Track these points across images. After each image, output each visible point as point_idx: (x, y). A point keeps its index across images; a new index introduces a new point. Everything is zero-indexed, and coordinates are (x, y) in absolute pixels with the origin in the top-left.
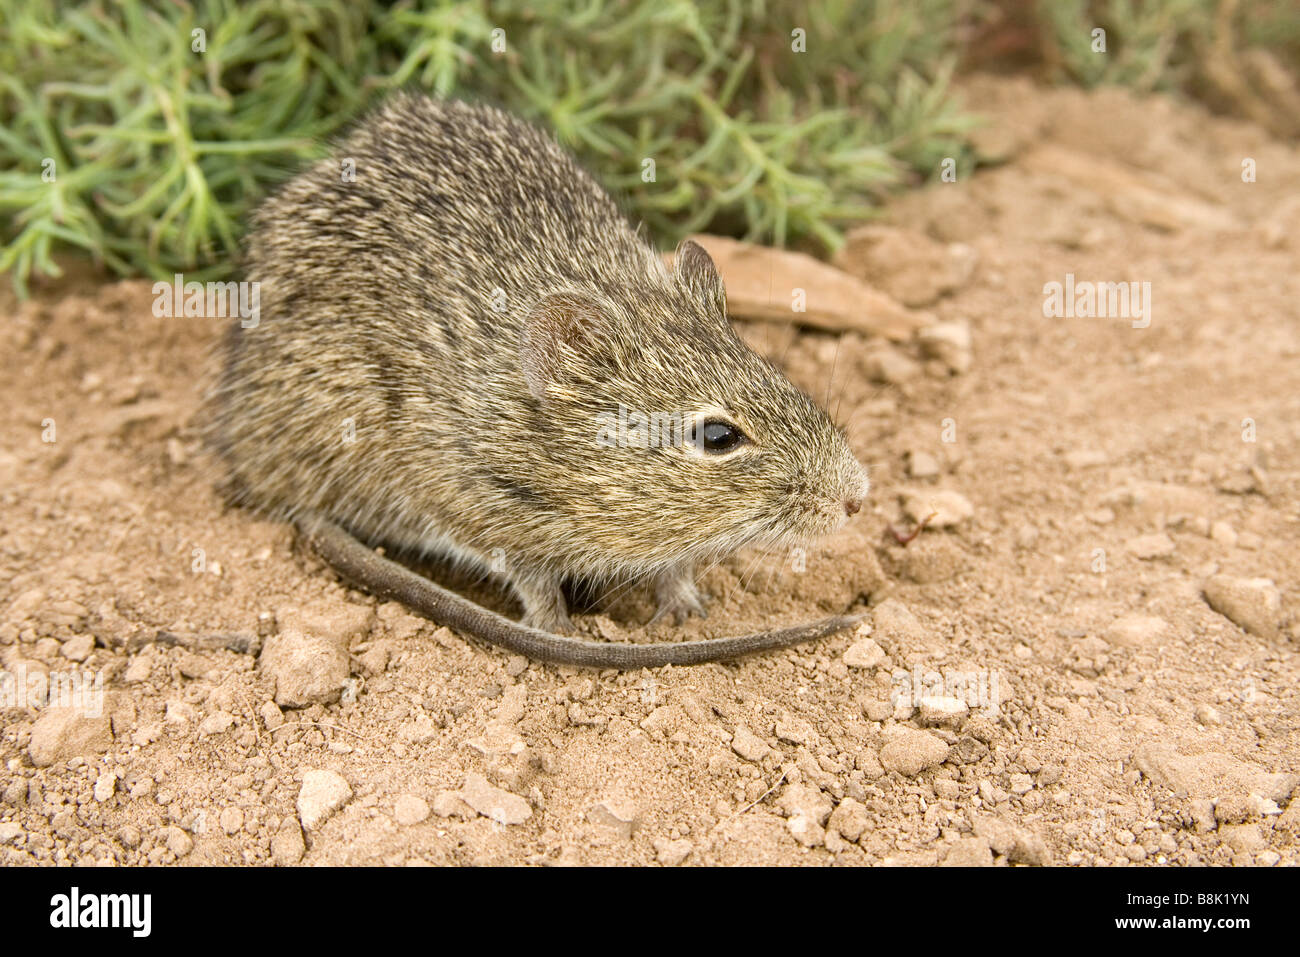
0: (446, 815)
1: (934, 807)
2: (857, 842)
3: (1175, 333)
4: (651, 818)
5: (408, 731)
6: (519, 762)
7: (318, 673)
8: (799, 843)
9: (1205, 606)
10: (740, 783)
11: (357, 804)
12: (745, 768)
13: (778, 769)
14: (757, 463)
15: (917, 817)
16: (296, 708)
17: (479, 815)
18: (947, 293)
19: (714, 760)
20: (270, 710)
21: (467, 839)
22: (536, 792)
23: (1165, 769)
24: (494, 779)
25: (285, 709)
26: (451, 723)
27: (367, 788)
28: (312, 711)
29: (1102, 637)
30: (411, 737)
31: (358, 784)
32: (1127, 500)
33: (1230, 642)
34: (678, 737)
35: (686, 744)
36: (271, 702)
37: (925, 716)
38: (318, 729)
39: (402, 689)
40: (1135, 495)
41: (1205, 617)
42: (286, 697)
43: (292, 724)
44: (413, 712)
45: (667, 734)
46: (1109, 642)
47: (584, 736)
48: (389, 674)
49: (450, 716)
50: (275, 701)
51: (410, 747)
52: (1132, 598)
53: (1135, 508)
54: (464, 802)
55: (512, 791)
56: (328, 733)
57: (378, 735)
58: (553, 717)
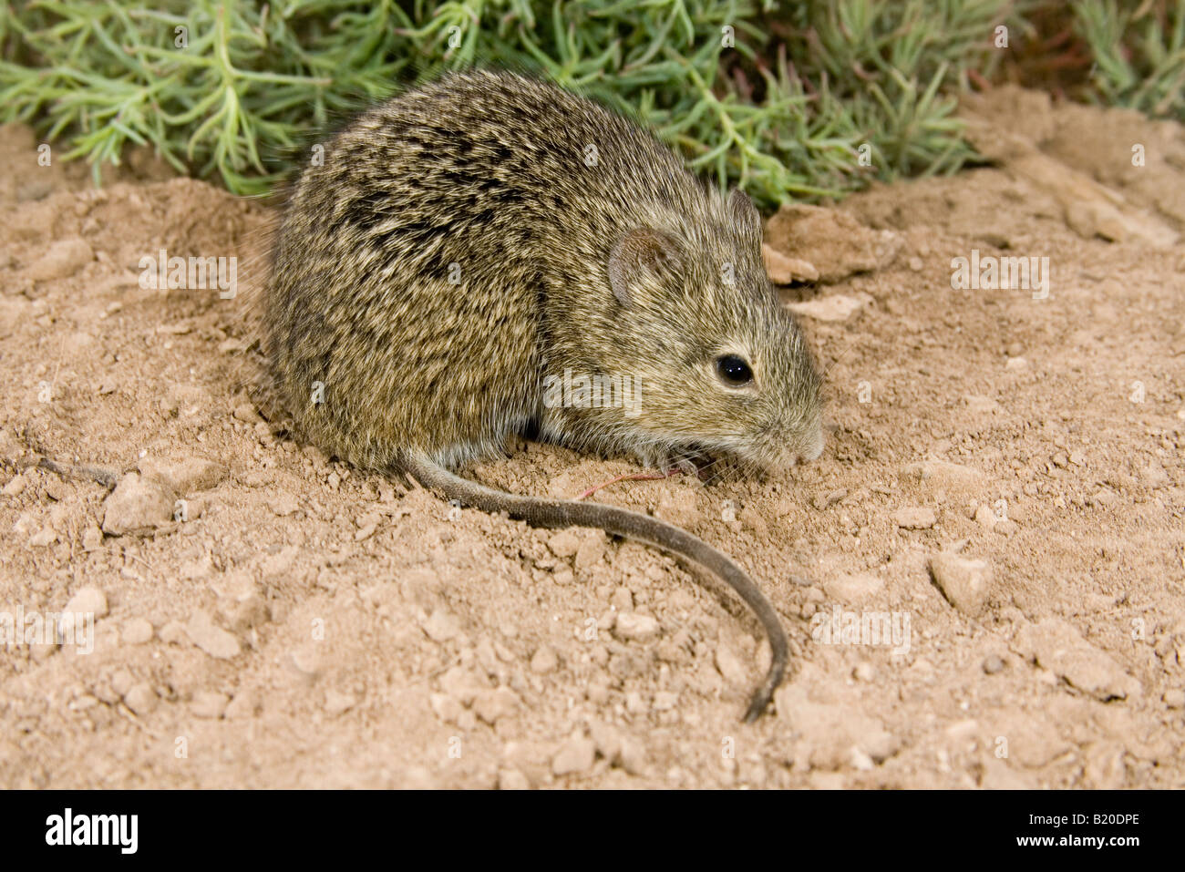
0: (167, 640)
1: (579, 708)
2: (492, 725)
3: (1051, 332)
4: (333, 674)
5: (189, 569)
6: (241, 608)
7: (133, 510)
8: (437, 716)
9: (927, 577)
10: (418, 658)
11: (109, 620)
12: (426, 645)
13: (457, 652)
14: (753, 404)
15: (559, 714)
16: (115, 536)
17: (195, 646)
18: (859, 273)
19: (400, 635)
20: (92, 534)
21: (175, 664)
22: (254, 636)
23: (791, 713)
24: (219, 618)
25: (107, 536)
26: (228, 569)
27: (121, 609)
28: (124, 541)
29: (823, 590)
30: (188, 575)
31: (117, 605)
32: (918, 474)
33: (929, 612)
34: (383, 610)
35: (385, 617)
36: (97, 528)
37: (619, 630)
38: (123, 556)
39: (202, 534)
40: (925, 470)
41: (919, 586)
42: (108, 526)
43: (106, 549)
44: (201, 553)
45: (377, 606)
46: (826, 595)
47: (320, 598)
48: (199, 521)
49: (230, 562)
50: (101, 528)
51: (182, 582)
52: (873, 559)
53: (923, 482)
54: (185, 634)
55: (230, 630)
56: (128, 561)
57: (164, 569)
58: (305, 578)
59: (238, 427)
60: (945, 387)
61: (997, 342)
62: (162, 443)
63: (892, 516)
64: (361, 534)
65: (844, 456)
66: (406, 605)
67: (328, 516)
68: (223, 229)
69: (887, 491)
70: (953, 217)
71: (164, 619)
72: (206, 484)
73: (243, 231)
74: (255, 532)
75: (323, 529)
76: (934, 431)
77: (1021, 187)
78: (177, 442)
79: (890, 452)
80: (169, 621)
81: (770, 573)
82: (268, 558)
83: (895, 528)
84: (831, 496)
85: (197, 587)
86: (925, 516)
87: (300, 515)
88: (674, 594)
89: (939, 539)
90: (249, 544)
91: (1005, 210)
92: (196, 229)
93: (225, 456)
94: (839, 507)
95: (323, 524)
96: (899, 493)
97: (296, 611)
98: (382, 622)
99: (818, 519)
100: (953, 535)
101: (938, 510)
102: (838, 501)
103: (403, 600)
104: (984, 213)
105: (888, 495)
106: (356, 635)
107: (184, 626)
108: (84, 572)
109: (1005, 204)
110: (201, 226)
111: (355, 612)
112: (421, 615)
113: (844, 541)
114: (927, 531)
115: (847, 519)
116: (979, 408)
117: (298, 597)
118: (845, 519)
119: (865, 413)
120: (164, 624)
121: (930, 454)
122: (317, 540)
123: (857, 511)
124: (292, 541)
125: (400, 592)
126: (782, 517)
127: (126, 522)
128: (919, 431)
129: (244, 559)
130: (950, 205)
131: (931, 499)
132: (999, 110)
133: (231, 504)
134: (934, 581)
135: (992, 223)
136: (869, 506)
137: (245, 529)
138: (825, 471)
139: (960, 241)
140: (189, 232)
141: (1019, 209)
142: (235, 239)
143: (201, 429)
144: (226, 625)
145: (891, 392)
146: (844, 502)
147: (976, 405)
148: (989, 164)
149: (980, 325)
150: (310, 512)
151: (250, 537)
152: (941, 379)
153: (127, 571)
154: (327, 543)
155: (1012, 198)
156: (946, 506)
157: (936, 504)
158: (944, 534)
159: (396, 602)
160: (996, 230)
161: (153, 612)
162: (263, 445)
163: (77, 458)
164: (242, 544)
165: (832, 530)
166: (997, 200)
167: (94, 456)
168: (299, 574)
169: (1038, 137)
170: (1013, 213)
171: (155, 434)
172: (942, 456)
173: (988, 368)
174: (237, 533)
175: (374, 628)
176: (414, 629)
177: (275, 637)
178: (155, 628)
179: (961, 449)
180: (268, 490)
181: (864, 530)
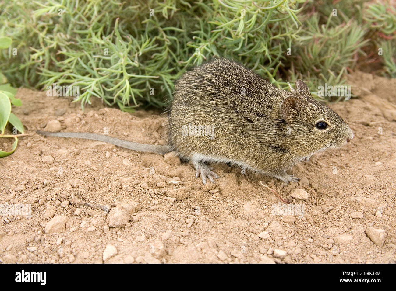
3: (387, 153)
5: (138, 238)
6: (160, 251)
7: (119, 220)
9: (365, 235)
11: (118, 256)
12: (219, 262)
16: (113, 228)
20: (106, 227)
24: (153, 255)
25: (110, 227)
26: (150, 238)
27: (122, 252)
28: (116, 229)
29: (333, 239)
30: (139, 240)
31: (120, 251)
32: (355, 201)
33: (368, 246)
34: (204, 251)
35: (205, 253)
36: (107, 225)
37: (275, 254)
38: (117, 234)
39: (141, 227)
40: (357, 200)
41: (363, 238)
42: (110, 225)
43: (111, 232)
44: (141, 233)
45: (201, 249)
46: (334, 241)
47: (182, 247)
48: (138, 222)
49: (151, 236)
50: (108, 225)
51: (137, 242)
52: (347, 229)
53: (357, 203)
54: (144, 260)
55: (157, 258)
56: (119, 236)
57: (131, 238)
58: (176, 240)
59: (143, 191)
60: (357, 172)
61: (371, 157)
62: (121, 196)
63: (350, 215)
64: (189, 225)
65: (330, 195)
66: (211, 249)
67: (178, 219)
68: (125, 125)
69: (346, 206)
70: (350, 116)
71: (136, 255)
72: (138, 210)
73: (131, 125)
74: (156, 226)
75: (177, 224)
76: (357, 186)
77: (368, 105)
78: (125, 196)
79: (344, 194)
80: (138, 256)
81: (316, 235)
82: (162, 234)
83: (352, 219)
84: (329, 209)
85: (142, 244)
86: (360, 215)
87: (169, 220)
88: (290, 242)
89: (365, 222)
90: (155, 229)
91: (366, 114)
92: (116, 125)
93: (141, 200)
94: (332, 212)
95: (176, 222)
96: (349, 207)
97: (176, 251)
98: (204, 255)
99: (326, 216)
100: (369, 220)
101: (363, 212)
102: (331, 210)
103: (210, 248)
104: (359, 114)
105: (346, 208)
106: (197, 259)
107: (143, 257)
108: (105, 239)
109: (366, 111)
110: (118, 124)
111: (195, 252)
112: (216, 252)
113: (336, 223)
114: (361, 219)
115: (336, 216)
116: (370, 179)
117: (175, 247)
118: (335, 216)
119: (334, 181)
120: (137, 257)
121: (357, 194)
122: (176, 228)
123: (338, 213)
124: (168, 228)
125: (208, 245)
126: (315, 216)
127: (117, 223)
128: (352, 187)
129: (155, 234)
130: (348, 112)
131: (360, 209)
132: (356, 80)
133: (147, 216)
134: (367, 236)
135: (362, 118)
136: (341, 212)
137: (153, 225)
138: (325, 200)
139: (354, 124)
140: (114, 125)
141: (370, 113)
142: (129, 128)
143: (132, 192)
144: (155, 257)
145: (341, 174)
146: (333, 210)
147: (368, 178)
148: (357, 98)
149: (364, 151)
150: (172, 219)
151: (155, 227)
152: (356, 170)
153: (120, 239)
154: (179, 229)
155: (367, 109)
156: (365, 211)
157: (362, 210)
158: (366, 220)
159: (207, 248)
160: (364, 120)
161: (132, 253)
162: (152, 196)
163: (95, 202)
164: (153, 230)
165: (331, 219)
166: (362, 110)
167: (100, 201)
168: (174, 239)
169: (370, 88)
170: (368, 114)
171: (118, 194)
172: (362, 195)
173: (369, 165)
174: (151, 226)
175: (203, 257)
176: (215, 257)
177: (170, 260)
178: (134, 258)
179: (367, 193)
180: (157, 211)
181: (342, 219)
